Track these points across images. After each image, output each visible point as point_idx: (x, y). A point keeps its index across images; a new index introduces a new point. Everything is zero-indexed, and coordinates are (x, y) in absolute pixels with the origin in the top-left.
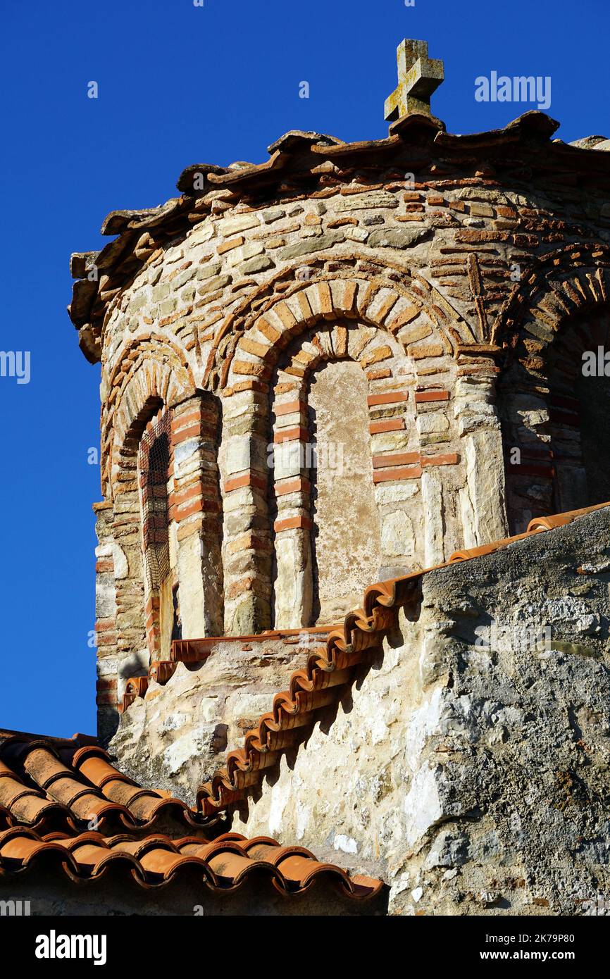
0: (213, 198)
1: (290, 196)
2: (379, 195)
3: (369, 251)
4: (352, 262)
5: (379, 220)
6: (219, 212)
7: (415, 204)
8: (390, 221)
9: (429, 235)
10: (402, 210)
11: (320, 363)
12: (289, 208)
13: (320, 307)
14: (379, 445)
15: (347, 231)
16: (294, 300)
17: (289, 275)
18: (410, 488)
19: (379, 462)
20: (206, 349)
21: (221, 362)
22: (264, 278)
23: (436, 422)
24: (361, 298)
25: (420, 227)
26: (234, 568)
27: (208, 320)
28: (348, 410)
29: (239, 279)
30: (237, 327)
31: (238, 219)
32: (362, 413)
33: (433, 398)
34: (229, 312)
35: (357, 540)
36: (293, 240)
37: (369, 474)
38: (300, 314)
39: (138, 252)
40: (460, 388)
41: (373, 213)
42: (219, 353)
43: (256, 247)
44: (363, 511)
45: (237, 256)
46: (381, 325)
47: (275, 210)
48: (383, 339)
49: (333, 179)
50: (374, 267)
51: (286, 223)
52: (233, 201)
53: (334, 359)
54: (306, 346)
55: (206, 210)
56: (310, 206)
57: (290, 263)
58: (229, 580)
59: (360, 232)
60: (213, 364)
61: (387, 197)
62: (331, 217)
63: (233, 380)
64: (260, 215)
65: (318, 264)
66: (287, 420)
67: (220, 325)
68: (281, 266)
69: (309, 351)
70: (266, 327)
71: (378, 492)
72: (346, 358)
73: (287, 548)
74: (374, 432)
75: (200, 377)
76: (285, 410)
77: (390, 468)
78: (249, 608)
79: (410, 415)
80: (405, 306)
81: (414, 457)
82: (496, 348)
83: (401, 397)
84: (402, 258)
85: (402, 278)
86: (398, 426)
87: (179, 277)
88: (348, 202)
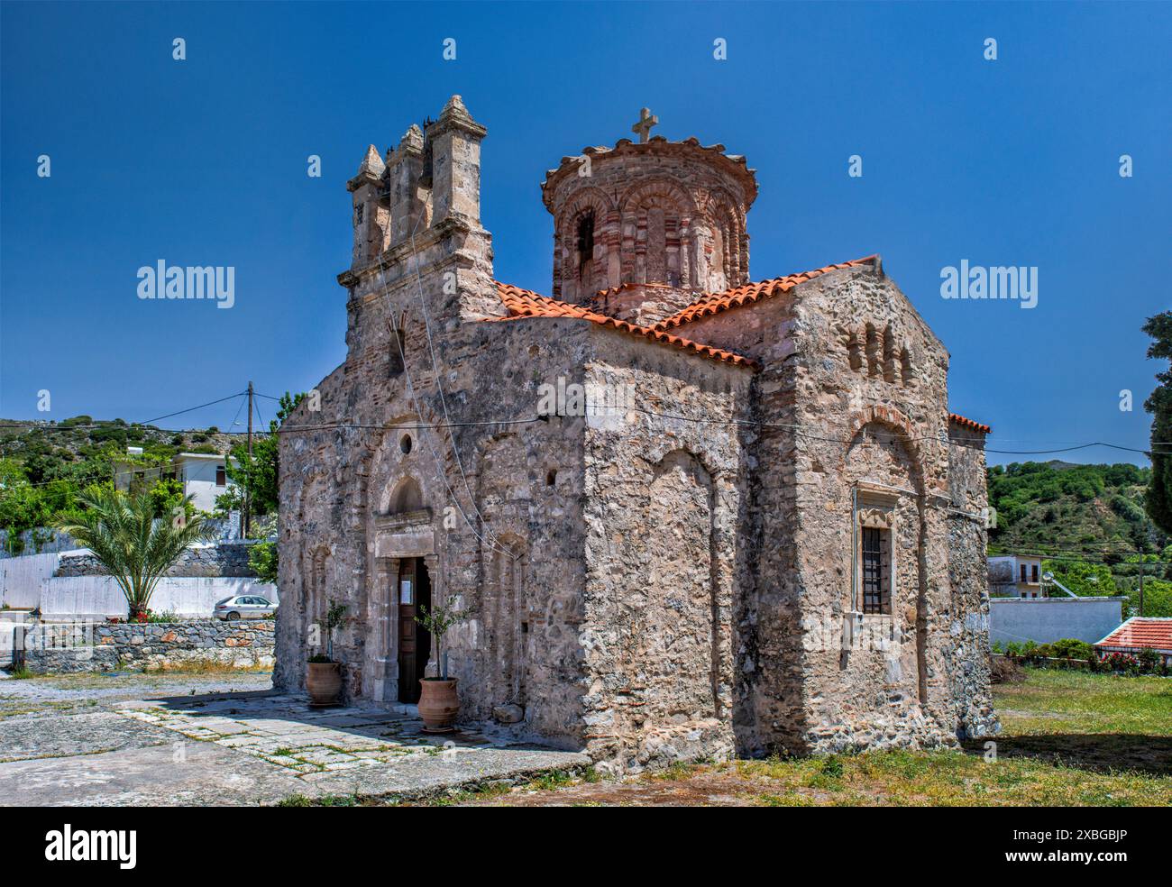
1: (650, 155)
4: (667, 179)
5: (675, 167)
6: (626, 155)
8: (679, 169)
10: (682, 165)
11: (652, 207)
13: (656, 191)
14: (669, 235)
15: (666, 169)
17: (648, 179)
18: (676, 249)
19: (668, 240)
20: (619, 197)
21: (624, 202)
22: (641, 178)
27: (621, 187)
28: (659, 223)
29: (633, 177)
30: (631, 191)
32: (663, 224)
34: (629, 187)
35: (660, 261)
36: (650, 168)
37: (664, 242)
38: (650, 192)
41: (675, 165)
42: (624, 198)
43: (639, 168)
44: (662, 253)
45: (632, 170)
46: (672, 200)
48: (670, 203)
50: (673, 181)
53: (656, 206)
57: (649, 175)
58: (623, 266)
59: (671, 171)
60: (621, 201)
63: (627, 207)
65: (657, 177)
66: (642, 223)
67: (625, 190)
68: (646, 176)
70: (639, 193)
74: (667, 230)
75: (616, 204)
76: (642, 219)
77: (671, 242)
78: (630, 275)
79: (678, 228)
80: (680, 195)
81: (678, 240)
82: (704, 213)
83: (674, 221)
84: (681, 181)
85: (681, 187)
86: (673, 230)
87: (609, 172)
88: (667, 160)
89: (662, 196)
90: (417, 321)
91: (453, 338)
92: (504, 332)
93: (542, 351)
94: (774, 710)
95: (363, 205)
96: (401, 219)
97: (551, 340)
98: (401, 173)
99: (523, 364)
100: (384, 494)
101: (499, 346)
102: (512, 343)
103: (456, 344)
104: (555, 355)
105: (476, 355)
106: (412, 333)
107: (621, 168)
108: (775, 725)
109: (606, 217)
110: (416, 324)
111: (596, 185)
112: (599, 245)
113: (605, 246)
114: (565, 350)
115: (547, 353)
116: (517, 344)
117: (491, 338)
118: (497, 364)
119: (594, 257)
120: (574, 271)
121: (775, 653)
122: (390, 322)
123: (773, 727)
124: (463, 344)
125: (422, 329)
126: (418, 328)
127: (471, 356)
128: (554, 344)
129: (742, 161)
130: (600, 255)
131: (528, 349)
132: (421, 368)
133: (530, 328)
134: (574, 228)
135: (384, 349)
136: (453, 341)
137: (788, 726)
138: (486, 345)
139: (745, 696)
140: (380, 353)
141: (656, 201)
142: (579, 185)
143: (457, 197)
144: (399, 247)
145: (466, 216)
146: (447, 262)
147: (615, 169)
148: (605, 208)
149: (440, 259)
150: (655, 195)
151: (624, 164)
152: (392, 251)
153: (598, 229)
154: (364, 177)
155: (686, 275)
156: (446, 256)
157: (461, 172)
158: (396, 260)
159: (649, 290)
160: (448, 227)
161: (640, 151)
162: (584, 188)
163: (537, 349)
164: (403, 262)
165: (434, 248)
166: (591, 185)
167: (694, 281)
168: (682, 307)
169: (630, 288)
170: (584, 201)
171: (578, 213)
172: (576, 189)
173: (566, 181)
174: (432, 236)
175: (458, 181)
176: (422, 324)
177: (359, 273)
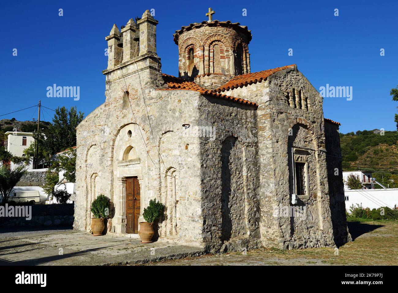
0: (205, 25)
1: (214, 26)
2: (223, 28)
3: (222, 34)
4: (220, 35)
5: (223, 31)
6: (205, 26)
7: (227, 30)
9: (228, 34)
10: (225, 30)
11: (215, 45)
12: (214, 28)
13: (216, 39)
14: (221, 55)
15: (220, 31)
16: (214, 38)
17: (213, 35)
18: (224, 60)
19: (221, 57)
20: (203, 41)
21: (205, 43)
22: (211, 35)
23: (228, 53)
24: (221, 39)
25: (227, 33)
26: (206, 65)
27: (204, 38)
28: (218, 50)
29: (208, 34)
30: (207, 39)
31: (207, 27)
32: (219, 51)
33: (227, 51)
34: (206, 38)
35: (218, 64)
36: (214, 31)
37: (220, 57)
38: (214, 40)
39: (192, 28)
40: (230, 50)
42: (205, 42)
43: (210, 31)
44: (219, 61)
45: (207, 32)
46: (222, 42)
47: (212, 28)
48: (222, 44)
49: (219, 26)
50: (222, 36)
51: (213, 29)
52: (207, 26)
53: (216, 45)
54: (214, 43)
55: (204, 26)
56: (216, 28)
57: (214, 34)
58: (205, 66)
59: (221, 32)
60: (204, 43)
62: (218, 30)
63: (206, 45)
64: (210, 28)
65: (216, 34)
66: (212, 50)
67: (205, 39)
68: (212, 34)
70: (210, 40)
71: (221, 60)
72: (218, 45)
73: (211, 64)
74: (221, 53)
75: (202, 44)
76: (212, 49)
77: (222, 57)
78: (208, 70)
79: (224, 52)
80: (225, 41)
81: (225, 57)
82: (234, 47)
83: (223, 50)
84: (225, 35)
85: (225, 38)
86: (223, 53)
87: (199, 32)
88: (220, 28)
89: (219, 41)
90: (134, 89)
91: (148, 96)
92: (168, 94)
93: (182, 102)
94: (267, 232)
95: (112, 46)
96: (127, 52)
97: (186, 98)
98: (127, 36)
99: (175, 106)
100: (121, 152)
101: (166, 99)
102: (171, 98)
103: (149, 98)
104: (187, 103)
105: (157, 102)
106: (132, 93)
107: (203, 31)
108: (268, 237)
109: (198, 48)
110: (134, 90)
111: (194, 37)
112: (196, 58)
113: (199, 59)
114: (191, 102)
115: (184, 103)
116: (173, 99)
117: (163, 96)
118: (166, 106)
119: (194, 62)
120: (187, 67)
121: (267, 210)
122: (123, 88)
123: (267, 238)
124: (152, 99)
125: (136, 92)
126: (135, 92)
127: (155, 103)
128: (187, 100)
129: (246, 28)
130: (197, 62)
131: (177, 101)
132: (136, 106)
133: (178, 94)
134: (186, 51)
135: (121, 98)
136: (148, 97)
137: (273, 237)
138: (161, 99)
139: (257, 227)
140: (119, 100)
141: (216, 43)
142: (188, 37)
143: (149, 45)
144: (127, 62)
145: (152, 52)
146: (145, 68)
147: (202, 31)
148: (198, 45)
149: (143, 67)
150: (216, 41)
151: (204, 30)
152: (124, 63)
153: (195, 52)
154: (113, 36)
155: (228, 69)
156: (145, 66)
157: (150, 37)
158: (126, 66)
159: (215, 75)
160: (146, 56)
161: (210, 25)
162: (190, 38)
163: (181, 101)
164: (128, 67)
165: (141, 63)
166: (193, 37)
167: (231, 72)
168: (227, 81)
169: (209, 75)
170: (190, 42)
171: (188, 46)
172: (187, 38)
173: (183, 35)
174: (140, 59)
175: (149, 40)
176: (136, 90)
177: (111, 70)
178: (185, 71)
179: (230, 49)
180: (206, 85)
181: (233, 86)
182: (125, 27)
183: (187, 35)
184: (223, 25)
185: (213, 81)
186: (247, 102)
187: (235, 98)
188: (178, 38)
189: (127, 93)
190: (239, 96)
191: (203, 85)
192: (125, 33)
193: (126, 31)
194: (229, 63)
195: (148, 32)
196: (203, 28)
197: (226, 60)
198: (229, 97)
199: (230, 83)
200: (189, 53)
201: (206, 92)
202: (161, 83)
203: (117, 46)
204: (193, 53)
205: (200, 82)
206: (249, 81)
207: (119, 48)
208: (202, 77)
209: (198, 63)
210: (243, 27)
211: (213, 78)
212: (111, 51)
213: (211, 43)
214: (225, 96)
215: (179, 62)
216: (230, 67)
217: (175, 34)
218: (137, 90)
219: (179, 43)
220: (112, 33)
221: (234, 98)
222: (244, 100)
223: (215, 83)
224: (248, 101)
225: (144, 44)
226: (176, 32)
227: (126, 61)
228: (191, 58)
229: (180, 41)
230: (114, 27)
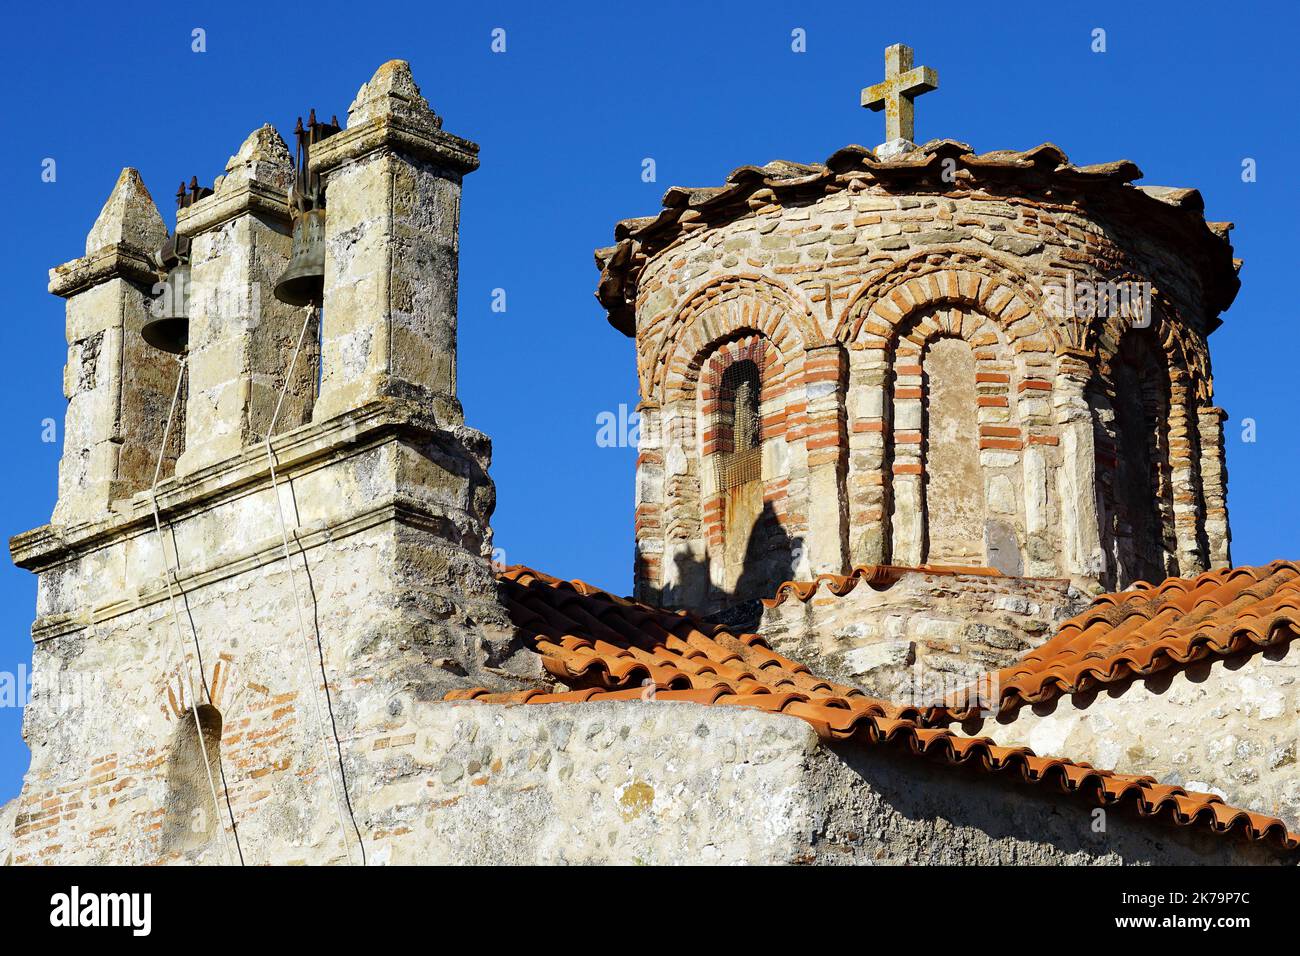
0: (854, 177)
1: (927, 191)
2: (1002, 206)
3: (992, 252)
4: (976, 258)
5: (1001, 228)
6: (857, 190)
7: (1031, 220)
8: (1010, 230)
9: (1040, 249)
10: (1020, 221)
11: (935, 337)
12: (925, 200)
13: (947, 291)
14: (985, 416)
15: (975, 231)
16: (926, 279)
17: (923, 258)
18: (1010, 457)
19: (986, 431)
20: (838, 307)
21: (854, 321)
22: (901, 257)
23: (1040, 407)
24: (983, 290)
25: (1036, 241)
26: (863, 499)
27: (844, 280)
28: (958, 381)
29: (876, 253)
30: (872, 293)
31: (874, 198)
32: (970, 385)
33: (1037, 386)
34: (866, 280)
35: (963, 493)
36: (927, 228)
37: (976, 438)
38: (930, 295)
39: (751, 201)
40: (1060, 381)
41: (998, 221)
42: (853, 312)
43: (895, 228)
44: (969, 469)
45: (873, 232)
46: (997, 318)
47: (912, 199)
48: (990, 327)
49: (967, 184)
50: (996, 266)
51: (920, 212)
52: (870, 183)
53: (948, 335)
54: (926, 320)
55: (845, 185)
56: (943, 202)
57: (925, 248)
58: (855, 508)
59: (988, 236)
60: (845, 320)
61: (1008, 209)
62: (960, 216)
63: (863, 337)
64: (896, 201)
65: (949, 254)
66: (907, 382)
67: (856, 289)
68: (915, 250)
69: (928, 324)
70: (897, 299)
71: (985, 457)
72: (959, 336)
73: (905, 489)
74: (983, 404)
75: (829, 328)
76: (907, 371)
77: (996, 438)
78: (878, 536)
79: (1012, 396)
80: (1019, 304)
81: (1016, 432)
82: (1090, 354)
83: (1004, 379)
84: (1019, 263)
85: (1018, 280)
86: (1002, 403)
87: (806, 236)
88: (976, 206)
89: (965, 305)
90: (264, 689)
91: (379, 745)
92: (542, 738)
93: (660, 801)
95: (100, 337)
96: (221, 387)
97: (690, 770)
98: (227, 262)
99: (604, 840)
101: (528, 779)
102: (567, 771)
103: (389, 765)
104: (703, 815)
105: (455, 802)
106: (246, 723)
107: (841, 227)
109: (800, 362)
110: (259, 697)
111: (768, 271)
112: (781, 440)
113: (800, 447)
114: (732, 803)
115: (677, 811)
116: (584, 778)
117: (502, 752)
118: (523, 832)
119: (764, 477)
120: (703, 514)
122: (174, 683)
124: (409, 771)
125: (278, 714)
126: (269, 711)
127: (436, 804)
128: (701, 782)
129: (1194, 202)
130: (784, 471)
131: (620, 792)
132: (276, 832)
133: (625, 733)
134: (702, 388)
135: (150, 765)
136: (379, 757)
138: (486, 772)
140: (139, 776)
141: (948, 319)
142: (717, 270)
143: (396, 337)
144: (217, 469)
145: (420, 390)
146: (364, 521)
147: (826, 229)
148: (797, 338)
149: (342, 512)
150: (944, 304)
151: (850, 218)
152: (194, 479)
153: (773, 395)
154: (111, 260)
155: (1042, 534)
156: (361, 504)
157: (410, 268)
158: (204, 503)
159: (937, 583)
160: (373, 424)
161: (899, 180)
162: (734, 280)
163: (649, 796)
164: (223, 510)
165: (325, 478)
166: (753, 271)
167: (1067, 554)
168: (1038, 633)
169: (884, 578)
170: (731, 314)
171: (713, 346)
172: (706, 279)
173: (677, 253)
174: (320, 445)
175: (398, 295)
176: (281, 699)
177: (84, 535)
178: (682, 548)
179: (1055, 370)
180: (861, 660)
181: (1086, 674)
182: (209, 192)
183: (706, 258)
184: (998, 181)
185: (923, 627)
186: (1206, 814)
187: (1109, 774)
188: (635, 276)
189: (208, 719)
190: (1135, 754)
191: (834, 661)
192: (207, 237)
193: (215, 226)
194: (1049, 483)
195: (398, 238)
196: (842, 199)
197: (1031, 458)
198: (1057, 769)
199: (1058, 650)
200: (723, 399)
201: (863, 723)
202: (486, 646)
203: (137, 341)
204: (755, 403)
205: (811, 636)
206: (1219, 634)
207: (155, 353)
208: (824, 593)
209: (798, 484)
210: (1167, 194)
211: (917, 606)
212: (89, 380)
213: (906, 325)
214: (1020, 757)
215: (641, 475)
216: (1058, 514)
217: (609, 251)
218: (291, 696)
219: (643, 319)
220: (105, 235)
221: (1094, 780)
222: (1182, 793)
223: (935, 648)
224: (1217, 800)
225: (361, 328)
226: (622, 232)
227: (208, 458)
228: (740, 440)
229: (652, 306)
230: (123, 190)
